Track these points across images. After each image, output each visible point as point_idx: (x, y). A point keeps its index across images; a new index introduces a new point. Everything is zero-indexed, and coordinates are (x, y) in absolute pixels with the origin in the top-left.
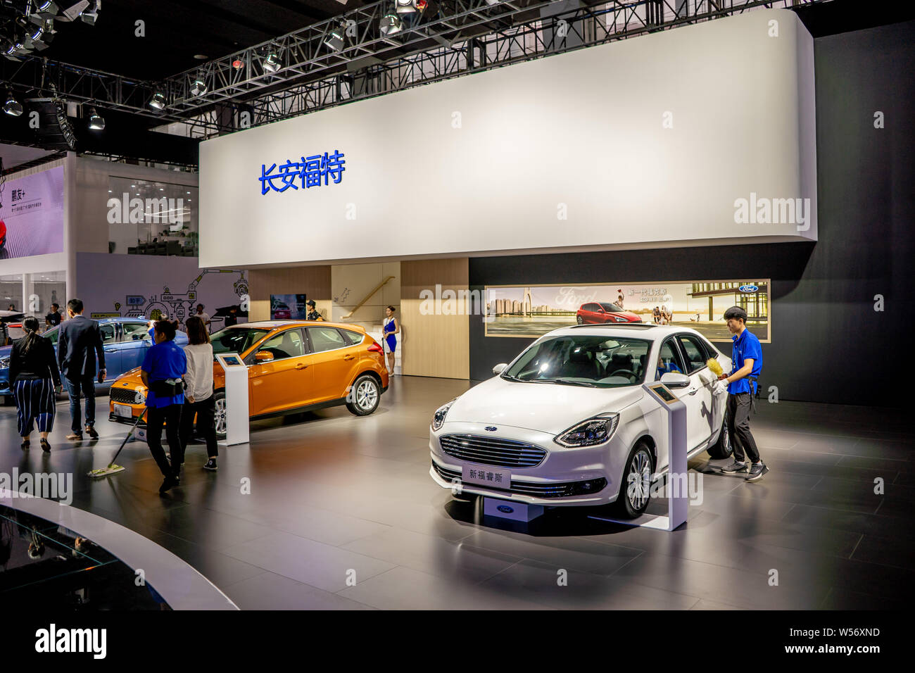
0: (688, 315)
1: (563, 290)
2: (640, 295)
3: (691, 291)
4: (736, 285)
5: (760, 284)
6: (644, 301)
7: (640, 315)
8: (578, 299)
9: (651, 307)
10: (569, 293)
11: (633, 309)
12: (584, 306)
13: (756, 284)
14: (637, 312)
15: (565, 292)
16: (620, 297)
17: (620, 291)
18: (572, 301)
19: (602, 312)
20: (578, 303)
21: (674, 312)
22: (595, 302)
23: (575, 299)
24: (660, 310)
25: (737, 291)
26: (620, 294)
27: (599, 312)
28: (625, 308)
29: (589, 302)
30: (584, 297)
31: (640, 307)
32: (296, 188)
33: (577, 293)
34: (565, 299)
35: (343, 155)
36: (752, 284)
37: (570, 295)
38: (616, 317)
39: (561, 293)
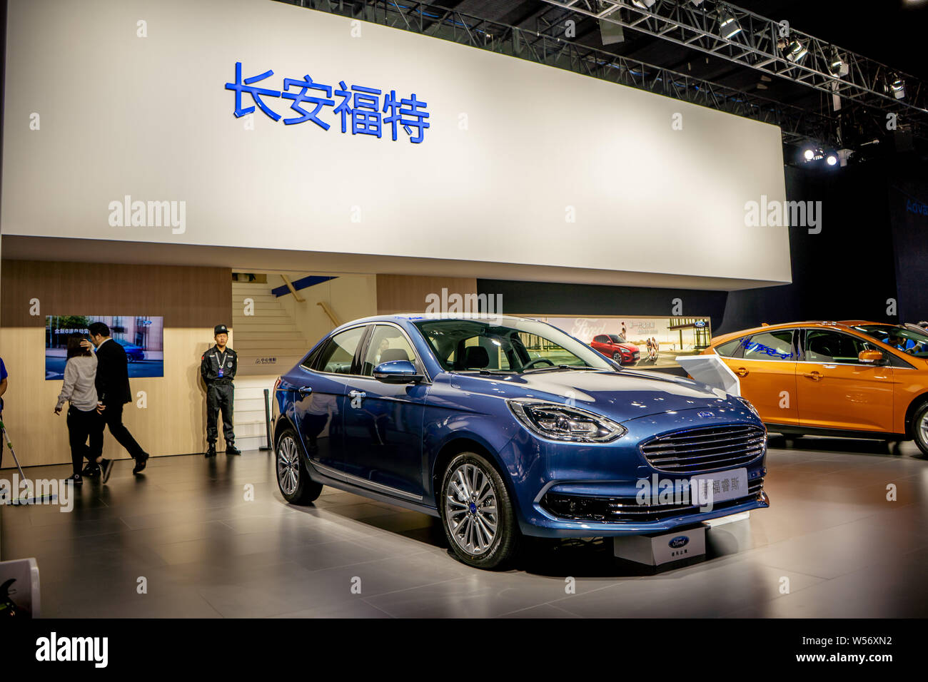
0: (668, 345)
1: (578, 322)
2: (637, 327)
3: (669, 326)
4: (694, 321)
5: (706, 320)
6: (640, 333)
7: (638, 346)
8: (591, 331)
9: (645, 338)
10: (583, 325)
11: (633, 341)
12: (597, 338)
13: (703, 321)
14: (636, 344)
15: (580, 322)
16: (623, 329)
17: (623, 324)
18: (586, 332)
19: (611, 344)
20: (591, 335)
21: (660, 343)
22: (605, 334)
23: (589, 331)
24: (651, 341)
25: (694, 326)
26: (623, 327)
27: (609, 343)
28: (627, 339)
29: (600, 334)
30: (595, 328)
31: (637, 338)
32: (326, 127)
33: (591, 325)
34: (579, 331)
35: (424, 105)
36: (702, 320)
37: (584, 327)
38: (621, 348)
39: (577, 324)
